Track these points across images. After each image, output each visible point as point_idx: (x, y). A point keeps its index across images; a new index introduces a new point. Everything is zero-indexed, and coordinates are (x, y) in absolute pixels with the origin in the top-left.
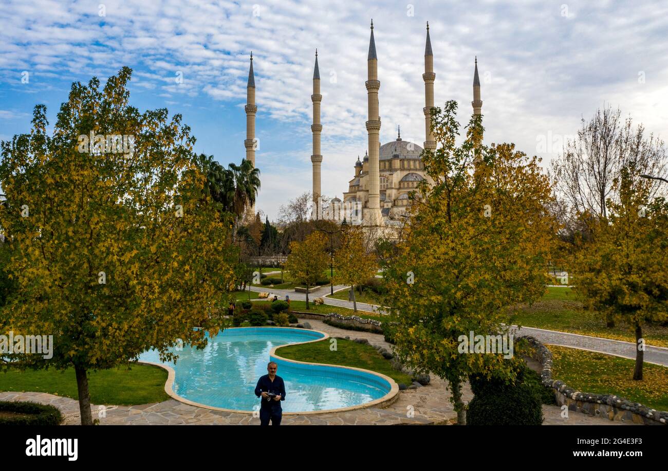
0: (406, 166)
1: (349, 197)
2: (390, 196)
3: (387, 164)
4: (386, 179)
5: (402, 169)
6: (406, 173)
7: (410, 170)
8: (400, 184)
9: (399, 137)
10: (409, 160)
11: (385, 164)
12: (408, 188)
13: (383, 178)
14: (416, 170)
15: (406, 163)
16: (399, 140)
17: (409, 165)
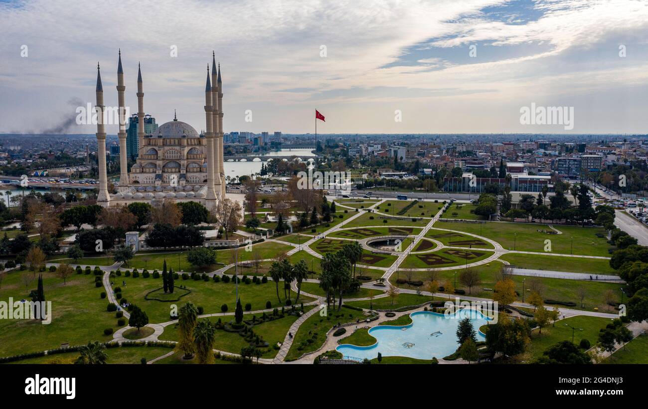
0: (189, 143)
1: (146, 163)
2: (183, 165)
3: (177, 141)
4: (176, 152)
5: (188, 145)
6: (190, 148)
7: (192, 145)
8: (187, 156)
9: (175, 118)
10: (191, 139)
11: (175, 141)
12: (194, 159)
13: (174, 151)
14: (195, 145)
15: (189, 140)
16: (175, 120)
17: (191, 142)
